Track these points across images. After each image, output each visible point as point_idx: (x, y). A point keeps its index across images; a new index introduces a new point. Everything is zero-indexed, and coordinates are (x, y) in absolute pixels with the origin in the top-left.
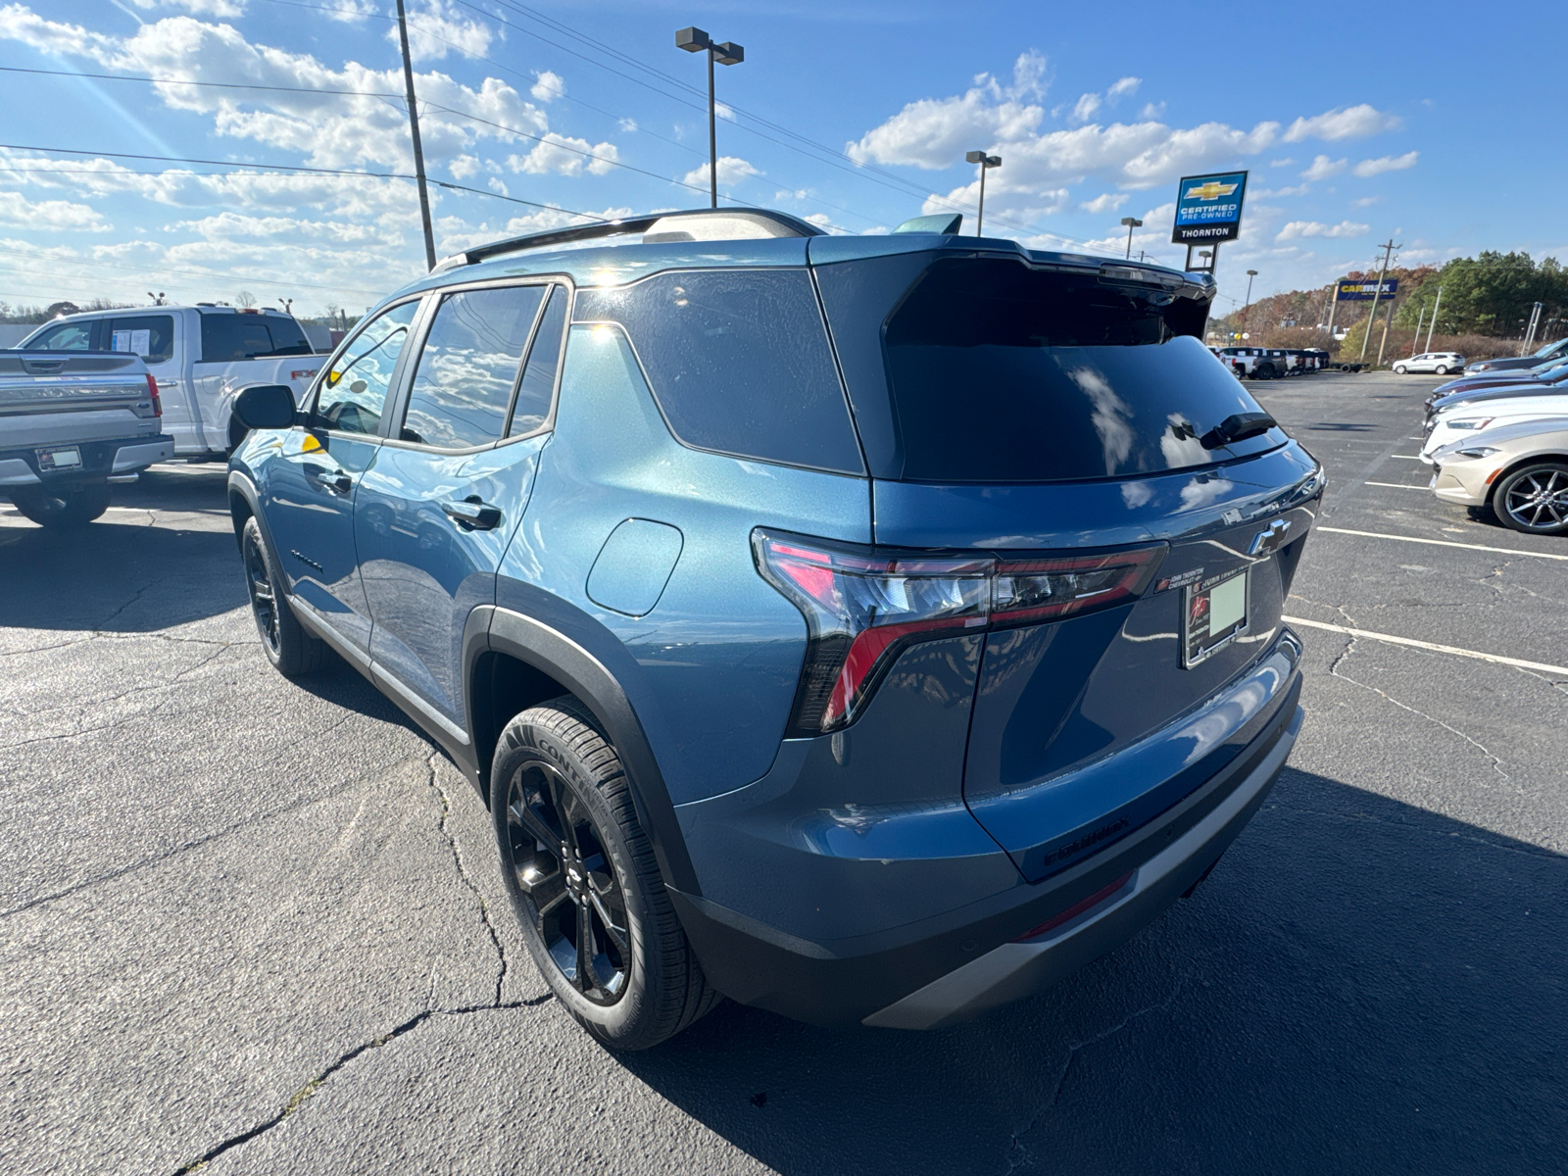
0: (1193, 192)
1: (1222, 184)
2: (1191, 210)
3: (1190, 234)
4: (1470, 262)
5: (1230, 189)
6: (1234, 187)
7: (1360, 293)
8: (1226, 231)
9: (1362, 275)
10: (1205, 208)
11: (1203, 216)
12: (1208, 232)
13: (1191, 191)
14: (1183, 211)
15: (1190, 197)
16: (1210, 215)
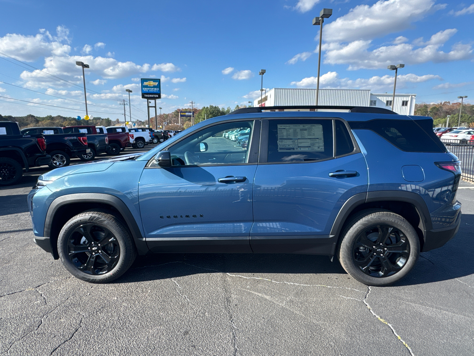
0: (146, 83)
1: (153, 82)
2: (146, 89)
3: (147, 96)
4: (207, 108)
5: (156, 84)
6: (157, 83)
7: (185, 115)
8: (157, 96)
9: (180, 110)
10: (150, 89)
11: (150, 91)
12: (152, 96)
13: (145, 83)
14: (143, 89)
15: (145, 85)
16: (152, 91)
